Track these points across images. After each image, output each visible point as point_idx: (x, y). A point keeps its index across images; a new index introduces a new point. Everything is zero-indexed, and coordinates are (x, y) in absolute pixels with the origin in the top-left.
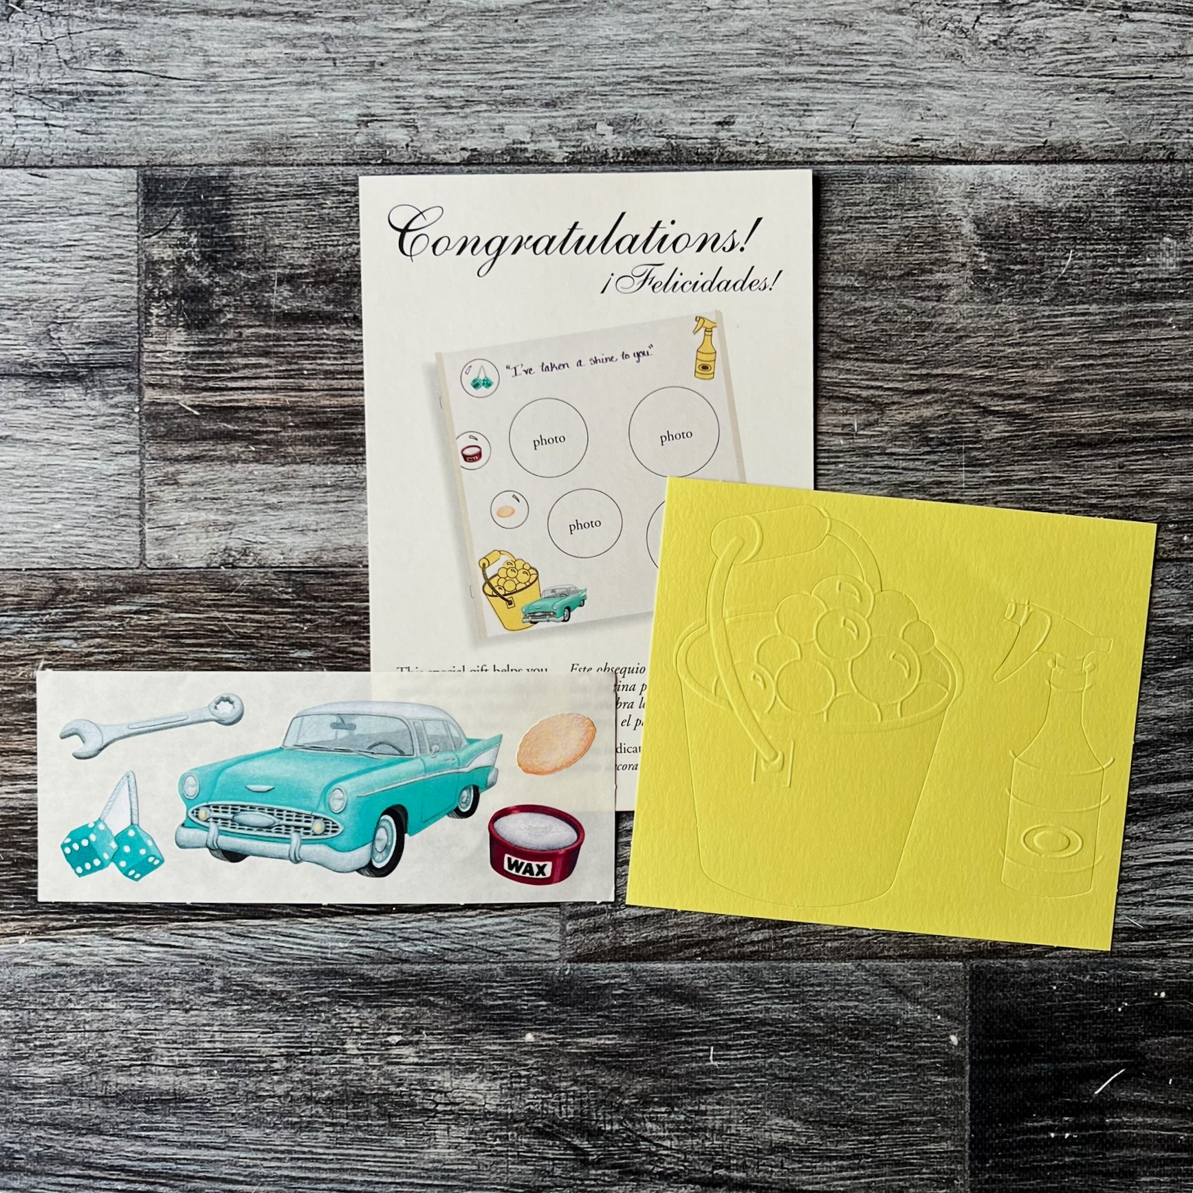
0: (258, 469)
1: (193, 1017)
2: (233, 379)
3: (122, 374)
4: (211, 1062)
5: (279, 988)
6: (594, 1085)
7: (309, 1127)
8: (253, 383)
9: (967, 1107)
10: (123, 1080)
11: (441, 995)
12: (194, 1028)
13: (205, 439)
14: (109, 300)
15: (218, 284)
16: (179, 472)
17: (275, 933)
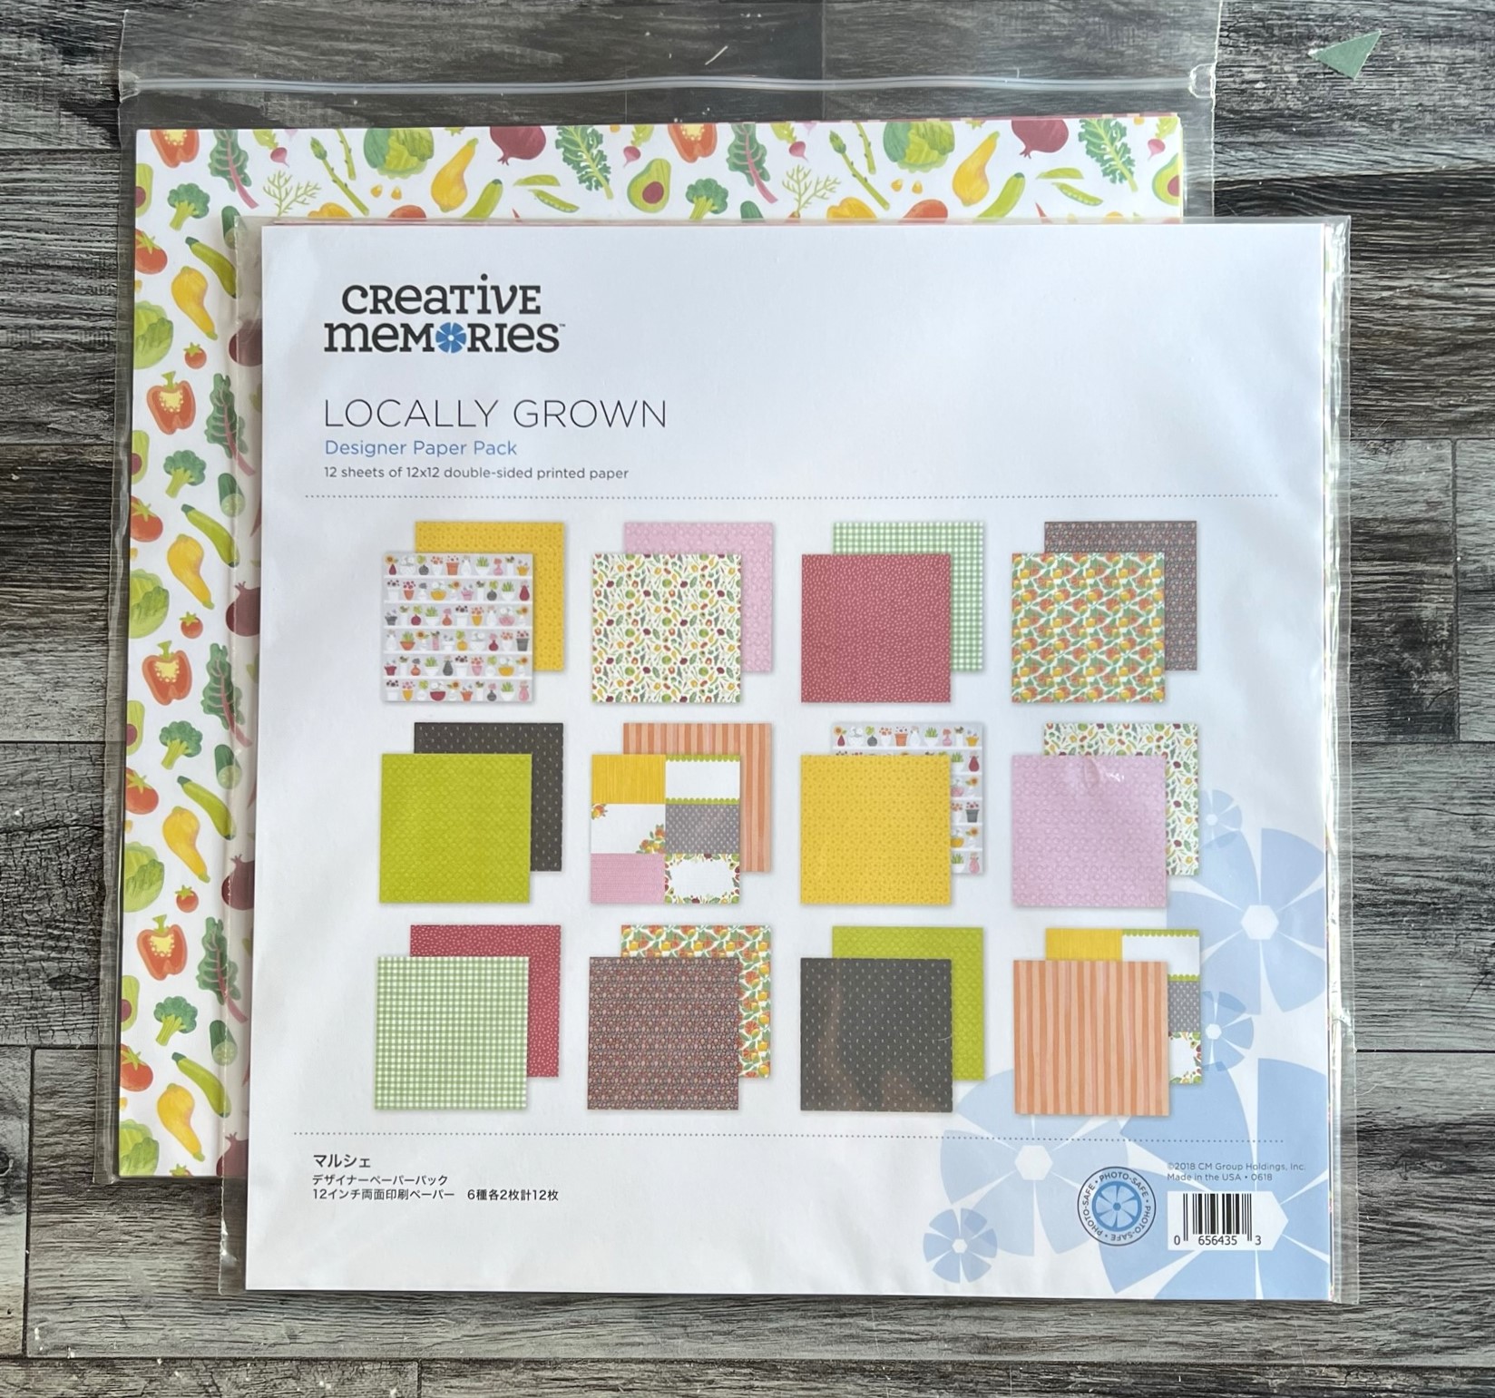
0: (1364, 514)
1: (1414, 101)
2: (1385, 582)
3: (1469, 586)
4: (1402, 67)
5: (1349, 123)
6: (1108, 52)
7: (1326, 18)
8: (1369, 578)
9: (824, 35)
10: (1470, 53)
11: (1224, 118)
12: (1416, 91)
13: (1407, 537)
14: (1481, 641)
15: (1397, 653)
16: (1426, 511)
17: (1352, 164)
